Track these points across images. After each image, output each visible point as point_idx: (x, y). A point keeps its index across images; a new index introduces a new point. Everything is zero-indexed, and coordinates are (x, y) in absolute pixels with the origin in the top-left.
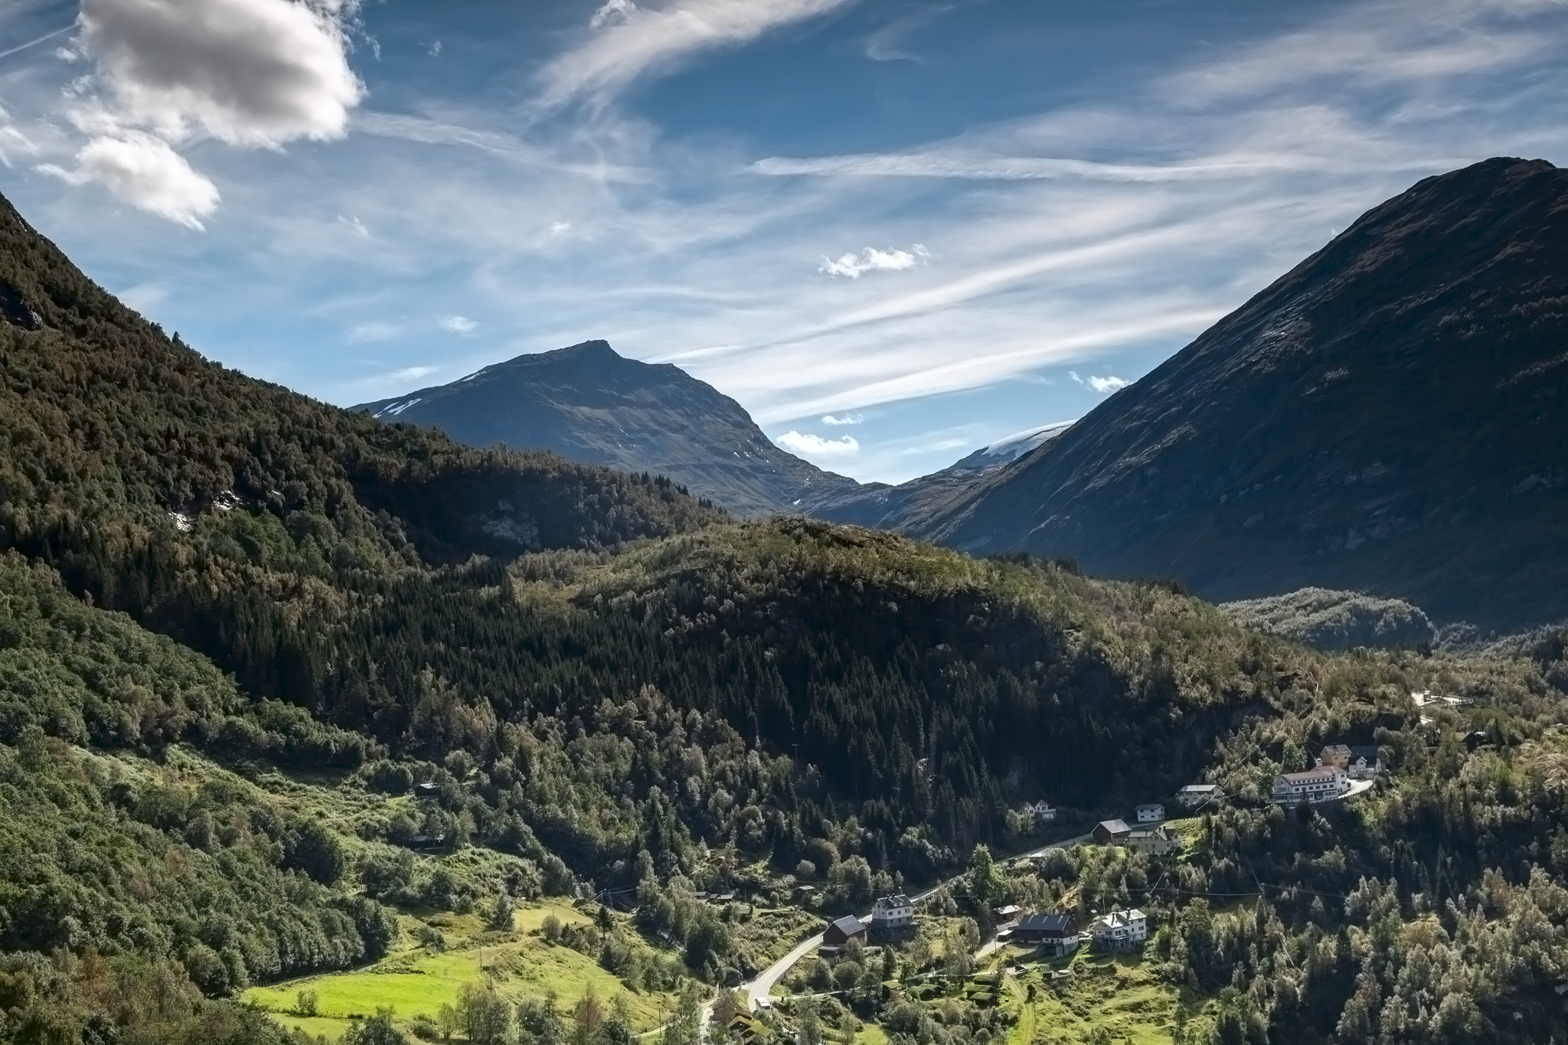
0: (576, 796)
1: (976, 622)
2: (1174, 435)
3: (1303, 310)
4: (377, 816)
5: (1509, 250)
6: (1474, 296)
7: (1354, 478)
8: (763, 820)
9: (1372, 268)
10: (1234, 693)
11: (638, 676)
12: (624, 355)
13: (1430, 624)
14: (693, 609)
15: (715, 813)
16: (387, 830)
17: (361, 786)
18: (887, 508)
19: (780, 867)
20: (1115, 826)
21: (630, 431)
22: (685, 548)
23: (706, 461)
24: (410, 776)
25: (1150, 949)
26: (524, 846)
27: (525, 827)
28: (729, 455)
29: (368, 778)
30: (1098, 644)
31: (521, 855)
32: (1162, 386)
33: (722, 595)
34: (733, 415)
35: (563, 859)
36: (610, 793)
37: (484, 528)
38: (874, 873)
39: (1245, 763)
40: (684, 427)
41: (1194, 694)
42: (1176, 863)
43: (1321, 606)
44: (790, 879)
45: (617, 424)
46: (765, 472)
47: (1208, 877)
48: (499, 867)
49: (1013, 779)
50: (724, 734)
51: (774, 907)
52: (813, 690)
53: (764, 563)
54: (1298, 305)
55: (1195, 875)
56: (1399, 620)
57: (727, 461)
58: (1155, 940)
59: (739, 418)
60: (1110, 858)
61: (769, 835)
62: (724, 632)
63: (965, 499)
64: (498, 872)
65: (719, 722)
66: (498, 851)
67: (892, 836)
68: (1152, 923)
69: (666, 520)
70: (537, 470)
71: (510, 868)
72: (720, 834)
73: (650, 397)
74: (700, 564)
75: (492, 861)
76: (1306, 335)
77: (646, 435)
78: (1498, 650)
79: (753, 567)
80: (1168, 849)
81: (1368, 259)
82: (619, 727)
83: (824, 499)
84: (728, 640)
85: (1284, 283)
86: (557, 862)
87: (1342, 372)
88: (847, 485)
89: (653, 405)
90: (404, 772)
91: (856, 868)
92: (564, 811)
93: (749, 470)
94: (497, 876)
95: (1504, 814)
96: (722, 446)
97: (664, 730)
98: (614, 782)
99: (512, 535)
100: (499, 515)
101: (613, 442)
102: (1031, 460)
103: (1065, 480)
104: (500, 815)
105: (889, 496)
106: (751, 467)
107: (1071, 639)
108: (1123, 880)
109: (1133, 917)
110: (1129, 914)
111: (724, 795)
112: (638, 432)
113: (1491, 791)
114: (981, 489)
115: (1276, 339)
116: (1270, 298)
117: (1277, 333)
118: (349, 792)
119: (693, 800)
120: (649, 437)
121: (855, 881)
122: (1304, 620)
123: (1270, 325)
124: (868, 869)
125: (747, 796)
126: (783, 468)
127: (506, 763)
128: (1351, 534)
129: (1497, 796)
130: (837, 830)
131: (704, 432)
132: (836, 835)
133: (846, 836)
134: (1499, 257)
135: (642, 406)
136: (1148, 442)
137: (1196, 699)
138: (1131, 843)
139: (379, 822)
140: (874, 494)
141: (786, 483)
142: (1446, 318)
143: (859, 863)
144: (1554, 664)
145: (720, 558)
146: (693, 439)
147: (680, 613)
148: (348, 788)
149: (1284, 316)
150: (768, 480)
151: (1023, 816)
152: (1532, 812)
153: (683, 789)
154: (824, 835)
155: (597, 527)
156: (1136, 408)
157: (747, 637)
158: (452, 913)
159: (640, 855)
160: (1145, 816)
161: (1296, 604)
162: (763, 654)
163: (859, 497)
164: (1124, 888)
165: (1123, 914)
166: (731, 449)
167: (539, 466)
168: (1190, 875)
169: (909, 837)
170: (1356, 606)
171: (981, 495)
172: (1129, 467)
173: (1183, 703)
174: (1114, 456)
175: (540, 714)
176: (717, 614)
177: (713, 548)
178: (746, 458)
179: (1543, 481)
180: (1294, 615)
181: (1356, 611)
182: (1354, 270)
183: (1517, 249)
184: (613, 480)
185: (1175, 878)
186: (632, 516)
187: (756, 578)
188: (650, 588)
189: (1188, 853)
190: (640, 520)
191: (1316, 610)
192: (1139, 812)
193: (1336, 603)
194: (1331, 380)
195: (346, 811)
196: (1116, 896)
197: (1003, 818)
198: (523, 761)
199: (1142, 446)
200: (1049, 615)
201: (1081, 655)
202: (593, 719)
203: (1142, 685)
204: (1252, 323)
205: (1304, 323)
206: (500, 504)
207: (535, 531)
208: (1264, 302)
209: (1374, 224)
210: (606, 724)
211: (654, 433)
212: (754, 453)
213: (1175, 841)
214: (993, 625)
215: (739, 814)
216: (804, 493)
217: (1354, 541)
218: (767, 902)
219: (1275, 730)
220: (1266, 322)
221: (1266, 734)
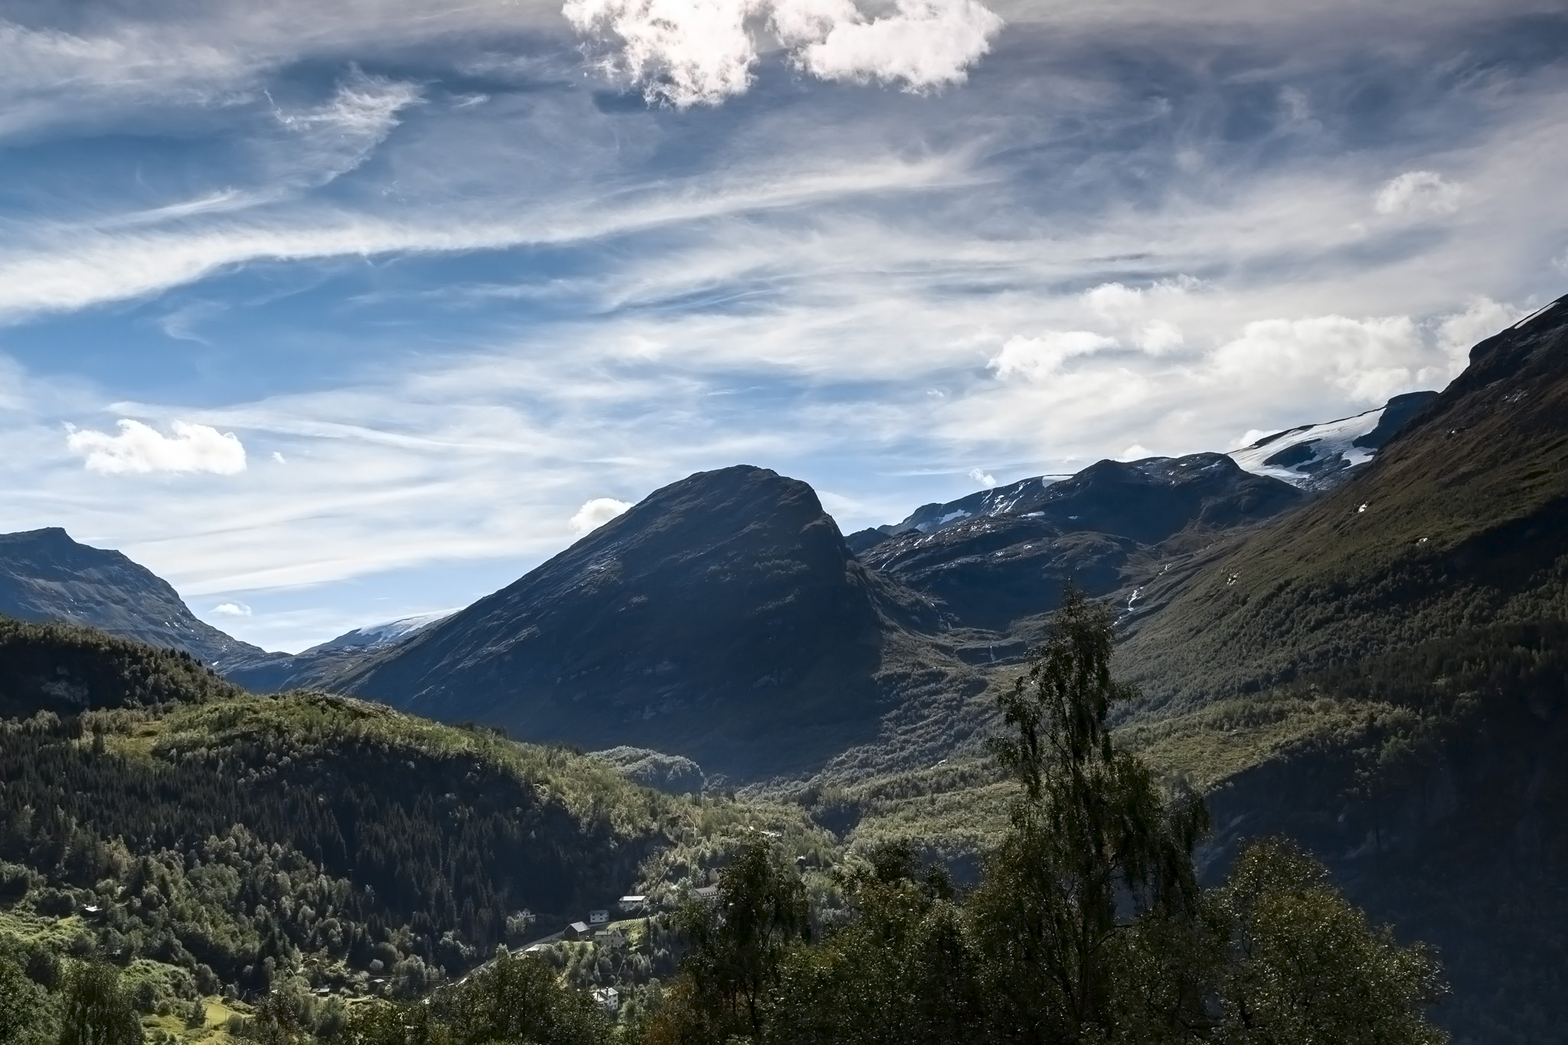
0: (206, 915)
1: (472, 777)
2: (524, 633)
3: (616, 553)
4: (58, 936)
5: (752, 526)
6: (730, 554)
7: (650, 671)
8: (340, 930)
9: (664, 529)
10: (647, 831)
11: (228, 817)
12: (77, 540)
13: (702, 774)
14: (258, 762)
15: (303, 924)
16: (69, 947)
17: (31, 910)
18: (291, 672)
19: (356, 965)
20: (580, 927)
21: (78, 600)
22: (238, 714)
23: (142, 628)
24: (74, 901)
25: (622, 1016)
26: (176, 955)
27: (177, 942)
28: (162, 624)
29: (35, 903)
30: (559, 795)
31: (177, 964)
32: (515, 598)
33: (281, 754)
34: (165, 593)
35: (211, 967)
36: (228, 912)
37: (43, 688)
38: (426, 967)
39: (663, 880)
40: (125, 600)
41: (624, 831)
42: (630, 953)
43: (633, 760)
44: (365, 974)
45: (68, 595)
46: (190, 639)
47: (652, 962)
48: (166, 975)
49: (505, 893)
50: (299, 862)
51: (357, 997)
52: (360, 828)
53: (309, 729)
54: (612, 550)
55: (643, 961)
56: (684, 771)
57: (159, 629)
58: (624, 1009)
59: (170, 596)
60: (583, 951)
61: (345, 940)
62: (284, 782)
63: (361, 669)
64: (166, 979)
65: (295, 853)
66: (159, 961)
67: (435, 939)
68: (621, 997)
69: (191, 686)
70: (92, 644)
71: (174, 975)
72: (308, 940)
73: (96, 574)
74: (255, 727)
75: (160, 971)
76: (619, 570)
77: (92, 605)
78: (746, 792)
79: (299, 733)
80: (623, 943)
81: (660, 523)
82: (222, 857)
83: (237, 662)
84: (287, 788)
85: (602, 533)
86: (205, 969)
87: (643, 598)
88: (256, 653)
89: (100, 582)
90: (68, 898)
91: (415, 964)
92: (202, 928)
93: (177, 637)
94: (166, 983)
95: (834, 915)
96: (155, 616)
97: (257, 859)
98: (229, 902)
99: (66, 695)
100: (56, 678)
101: (64, 609)
102: (414, 644)
103: (441, 661)
104: (155, 932)
105: (293, 663)
106: (179, 635)
107: (540, 791)
108: (596, 966)
109: (610, 994)
110: (607, 992)
111: (308, 910)
112: (85, 602)
113: (824, 899)
114: (374, 663)
115: (598, 571)
116: (593, 543)
117: (600, 566)
118: (21, 915)
119: (285, 915)
120: (95, 606)
121: (413, 973)
122: (621, 769)
123: (592, 561)
124: (423, 964)
125: (326, 911)
126: (205, 637)
127: (152, 889)
128: (647, 709)
129: (828, 901)
130: (394, 934)
131: (141, 605)
132: (396, 939)
133: (402, 940)
134: (746, 530)
135: (89, 581)
136: (505, 637)
137: (626, 835)
138: (597, 939)
139: (62, 940)
140: (281, 661)
141: (208, 648)
142: (712, 568)
143: (417, 961)
144: (813, 808)
145: (271, 723)
146: (132, 611)
147: (247, 767)
148: (21, 912)
149: (603, 556)
150: (192, 645)
151: (518, 919)
152: (851, 913)
153: (279, 906)
154: (387, 940)
155: (138, 691)
156: (496, 612)
157: (301, 786)
158: (154, 1015)
159: (266, 960)
160: (596, 919)
161: (615, 757)
162: (318, 800)
163: (269, 663)
164: (597, 972)
165: (603, 991)
166: (163, 619)
167: (94, 642)
168: (640, 961)
169: (447, 939)
170: (655, 760)
171: (375, 667)
172: (491, 654)
173: (618, 837)
174: (479, 646)
175: (164, 848)
176: (277, 767)
177: (261, 715)
178: (175, 627)
179: (772, 679)
180: (615, 766)
181: (655, 763)
182: (651, 529)
183: (757, 526)
184: (151, 654)
185: (630, 963)
186: (166, 683)
187: (305, 741)
188: (215, 745)
189: (635, 945)
190: (172, 686)
191: (628, 762)
192: (591, 916)
193: (641, 758)
194: (636, 603)
195: (27, 932)
196: (592, 978)
197: (505, 922)
198: (164, 888)
199: (500, 640)
200: (523, 773)
201: (549, 802)
202: (203, 852)
203: (590, 824)
204: (580, 559)
205: (617, 563)
206: (58, 669)
207: (86, 692)
208: (589, 545)
209: (664, 500)
210: (213, 856)
211: (99, 603)
212: (182, 624)
213: (627, 937)
214: (484, 780)
215: (322, 925)
216: (221, 657)
217: (649, 714)
218: (351, 993)
219: (677, 856)
220: (590, 560)
221: (671, 859)
